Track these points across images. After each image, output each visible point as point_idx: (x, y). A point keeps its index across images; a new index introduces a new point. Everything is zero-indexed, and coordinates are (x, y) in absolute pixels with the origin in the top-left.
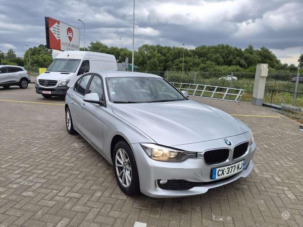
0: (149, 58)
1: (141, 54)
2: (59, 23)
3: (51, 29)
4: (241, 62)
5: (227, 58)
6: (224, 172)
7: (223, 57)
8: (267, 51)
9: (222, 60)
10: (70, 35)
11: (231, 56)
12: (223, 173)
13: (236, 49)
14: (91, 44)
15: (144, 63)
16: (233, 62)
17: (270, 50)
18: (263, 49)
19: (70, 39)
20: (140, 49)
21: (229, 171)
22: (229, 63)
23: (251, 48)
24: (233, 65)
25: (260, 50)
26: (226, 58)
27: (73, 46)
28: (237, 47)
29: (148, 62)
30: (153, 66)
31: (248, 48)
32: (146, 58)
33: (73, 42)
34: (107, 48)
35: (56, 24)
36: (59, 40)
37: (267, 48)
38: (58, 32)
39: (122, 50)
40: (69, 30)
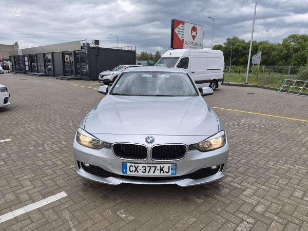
0: (296, 50)
1: (286, 47)
2: (183, 24)
3: (176, 30)
6: (138, 169)
10: (194, 33)
12: (136, 170)
14: (227, 39)
15: (288, 57)
19: (194, 37)
20: (285, 40)
21: (145, 170)
27: (196, 44)
29: (294, 55)
30: (300, 60)
32: (292, 51)
33: (196, 40)
34: (244, 43)
35: (181, 25)
36: (183, 40)
38: (182, 32)
39: (261, 43)
40: (194, 29)
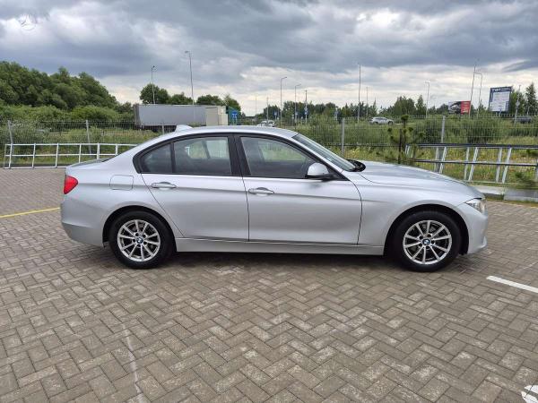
4: (54, 99)
5: (25, 89)
7: (15, 89)
8: (91, 80)
9: (15, 94)
11: (32, 87)
13: (36, 74)
16: (39, 99)
17: (96, 79)
18: (83, 75)
22: (32, 101)
23: (64, 73)
24: (39, 104)
25: (79, 77)
26: (22, 91)
28: (36, 69)
31: (58, 72)
37: (90, 74)
